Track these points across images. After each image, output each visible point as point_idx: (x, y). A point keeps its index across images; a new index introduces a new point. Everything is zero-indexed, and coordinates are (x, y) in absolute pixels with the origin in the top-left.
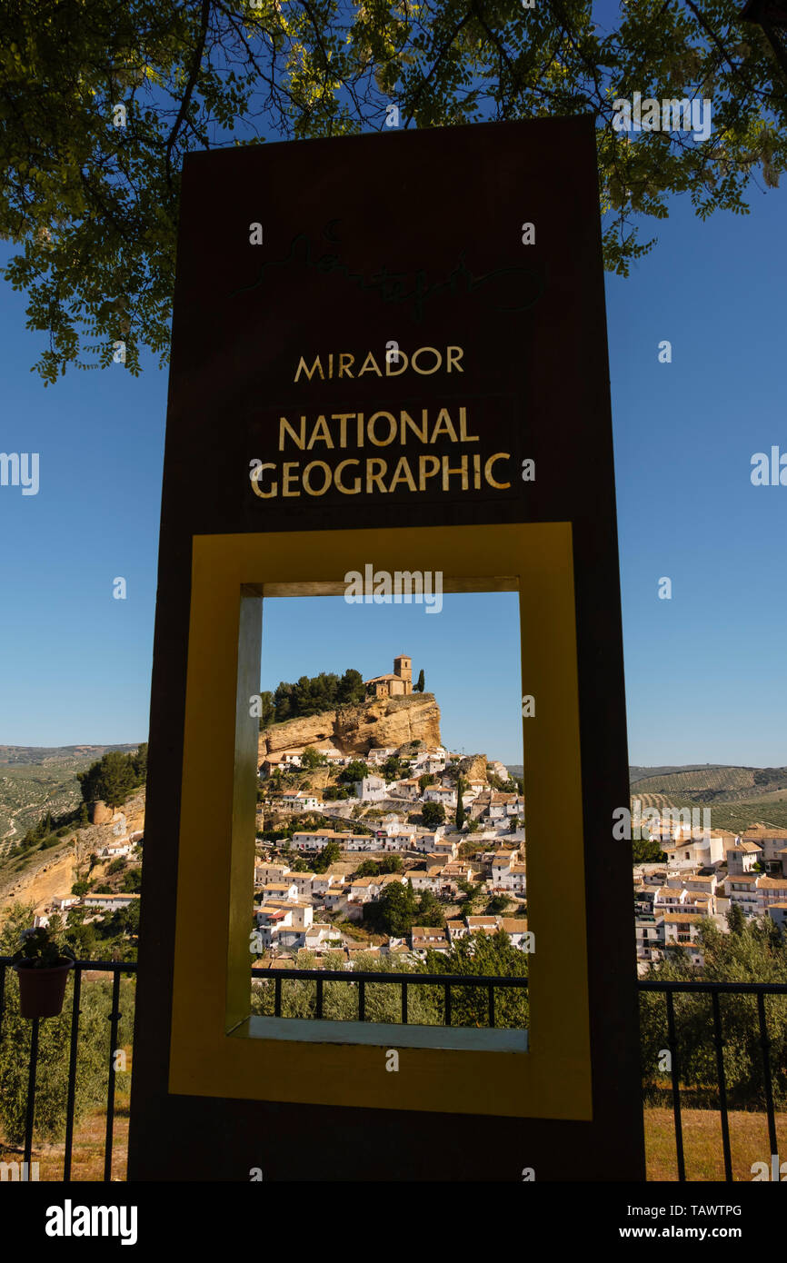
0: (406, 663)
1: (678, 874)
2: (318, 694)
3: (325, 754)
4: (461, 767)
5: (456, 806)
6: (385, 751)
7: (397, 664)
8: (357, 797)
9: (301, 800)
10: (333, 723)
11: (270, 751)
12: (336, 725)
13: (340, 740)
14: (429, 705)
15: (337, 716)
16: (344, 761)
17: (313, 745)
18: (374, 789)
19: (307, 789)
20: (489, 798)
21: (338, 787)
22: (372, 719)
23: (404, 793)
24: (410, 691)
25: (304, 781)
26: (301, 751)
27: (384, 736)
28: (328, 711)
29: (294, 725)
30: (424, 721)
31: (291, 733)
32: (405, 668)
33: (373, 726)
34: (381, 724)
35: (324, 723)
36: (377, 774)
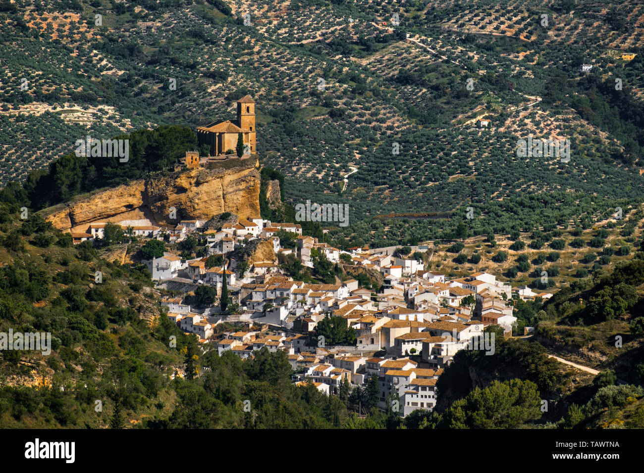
0: (248, 109)
3: (132, 226)
4: (246, 248)
6: (194, 224)
7: (238, 109)
10: (141, 192)
11: (74, 223)
12: (144, 194)
13: (150, 210)
14: (246, 172)
15: (146, 185)
16: (151, 234)
17: (120, 216)
18: (163, 269)
21: (134, 265)
22: (181, 190)
26: (102, 223)
27: (194, 208)
28: (137, 179)
29: (99, 196)
30: (240, 190)
31: (96, 206)
32: (247, 114)
33: (183, 196)
34: (191, 195)
35: (132, 193)
36: (175, 250)
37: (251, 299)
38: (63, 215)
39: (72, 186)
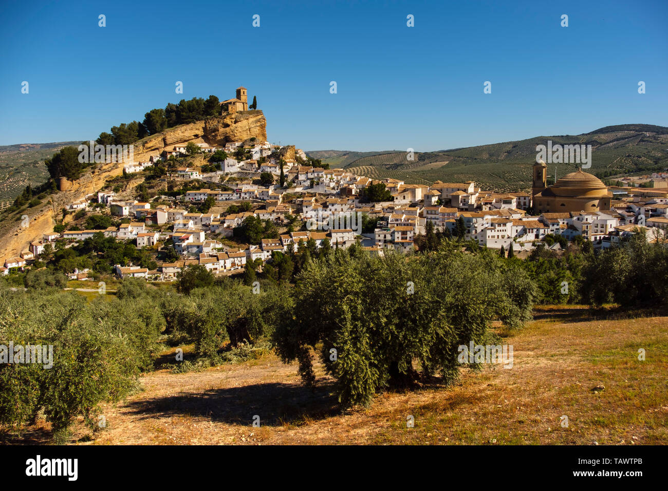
0: (244, 92)
1: (400, 207)
2: (193, 110)
3: (200, 146)
4: (281, 152)
5: (280, 174)
6: (235, 144)
7: (238, 92)
8: (221, 170)
9: (189, 173)
10: (203, 128)
11: (166, 145)
12: (205, 129)
13: (208, 138)
14: (260, 117)
15: (205, 123)
16: (211, 150)
17: (192, 141)
18: (232, 166)
19: (192, 167)
20: (297, 169)
21: (210, 165)
22: (227, 126)
23: (249, 168)
24: (247, 108)
25: (189, 162)
26: (186, 144)
27: (234, 135)
28: (200, 120)
29: (179, 129)
31: (179, 134)
32: (243, 95)
33: (227, 129)
34: (232, 128)
35: (198, 128)
36: (233, 157)
37: (298, 178)
38: (160, 139)
39: (162, 125)
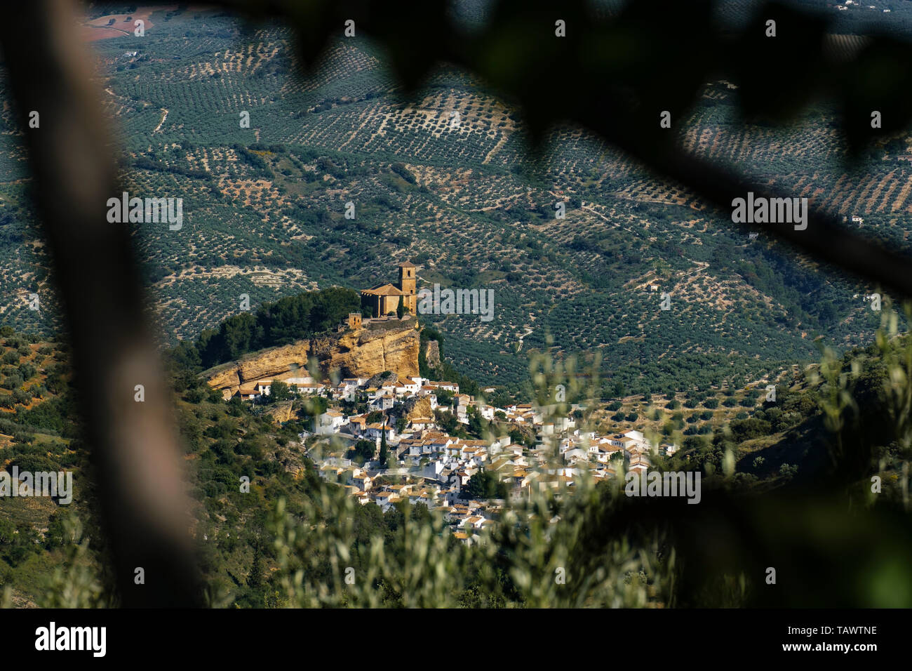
0: (409, 272)
3: (296, 384)
4: (404, 406)
6: (356, 381)
8: (310, 431)
10: (307, 351)
11: (242, 381)
12: (309, 353)
14: (405, 333)
15: (311, 344)
16: (314, 391)
17: (285, 374)
18: (326, 424)
21: (298, 421)
22: (344, 349)
23: (353, 430)
25: (268, 413)
26: (269, 381)
27: (356, 366)
28: (303, 339)
29: (266, 355)
30: (400, 350)
31: (264, 364)
32: (408, 277)
33: (346, 356)
34: (353, 354)
35: (298, 352)
36: (338, 407)
37: (409, 453)
38: (232, 373)
39: (241, 346)
